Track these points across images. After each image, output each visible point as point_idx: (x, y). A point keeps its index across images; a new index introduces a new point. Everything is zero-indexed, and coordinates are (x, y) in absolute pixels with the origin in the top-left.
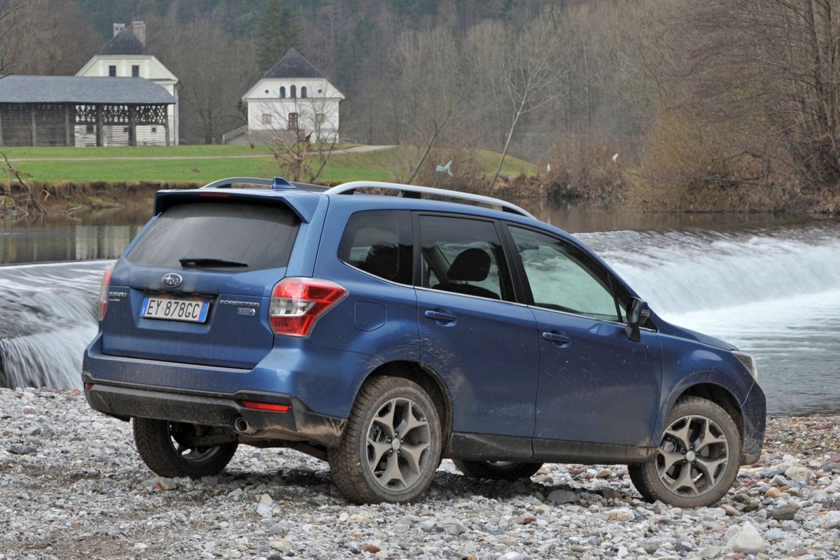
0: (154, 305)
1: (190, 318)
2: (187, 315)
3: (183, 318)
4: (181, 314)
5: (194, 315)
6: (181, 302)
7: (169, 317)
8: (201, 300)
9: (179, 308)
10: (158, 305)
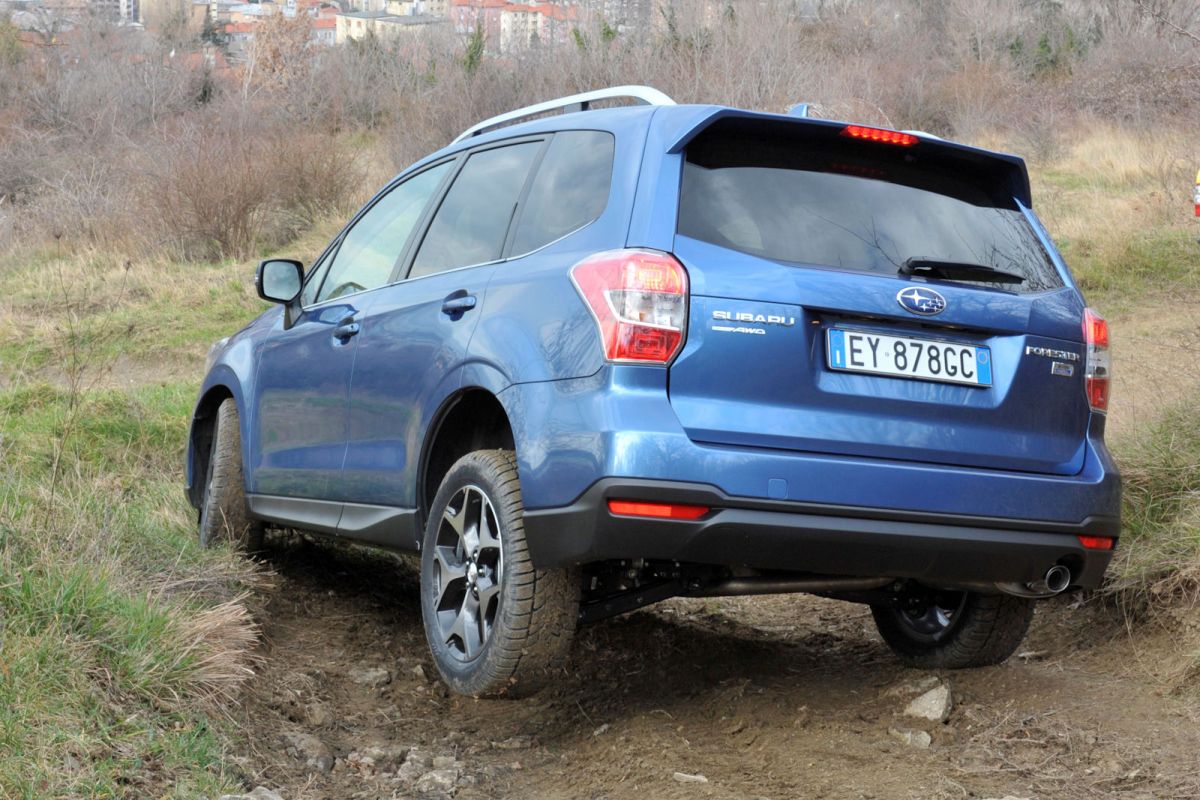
0: (863, 345)
1: (959, 378)
2: (952, 371)
3: (943, 376)
4: (935, 368)
5: (967, 373)
6: (926, 344)
7: (908, 372)
8: (972, 345)
9: (925, 357)
10: (874, 348)
